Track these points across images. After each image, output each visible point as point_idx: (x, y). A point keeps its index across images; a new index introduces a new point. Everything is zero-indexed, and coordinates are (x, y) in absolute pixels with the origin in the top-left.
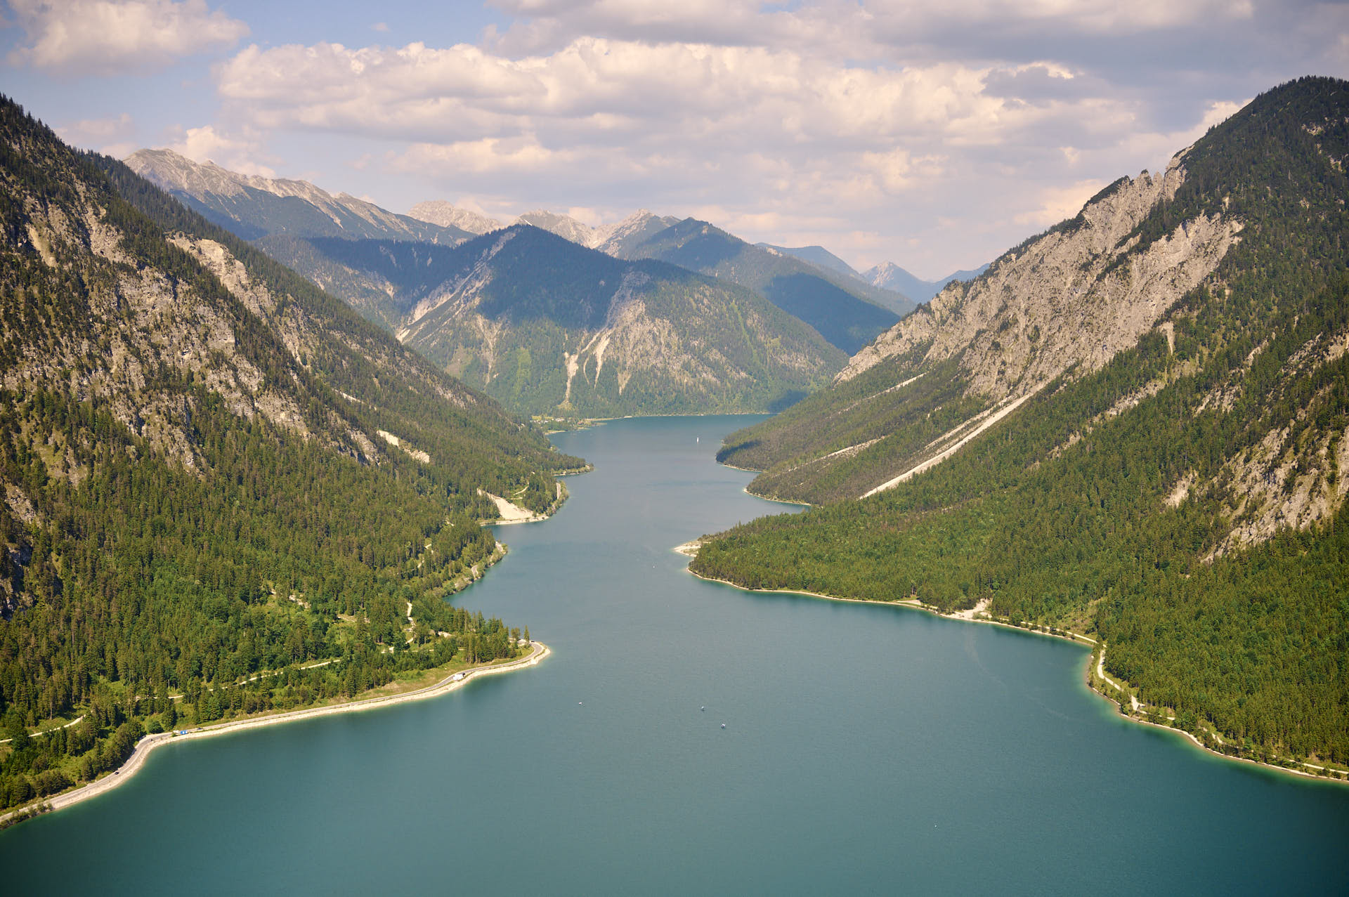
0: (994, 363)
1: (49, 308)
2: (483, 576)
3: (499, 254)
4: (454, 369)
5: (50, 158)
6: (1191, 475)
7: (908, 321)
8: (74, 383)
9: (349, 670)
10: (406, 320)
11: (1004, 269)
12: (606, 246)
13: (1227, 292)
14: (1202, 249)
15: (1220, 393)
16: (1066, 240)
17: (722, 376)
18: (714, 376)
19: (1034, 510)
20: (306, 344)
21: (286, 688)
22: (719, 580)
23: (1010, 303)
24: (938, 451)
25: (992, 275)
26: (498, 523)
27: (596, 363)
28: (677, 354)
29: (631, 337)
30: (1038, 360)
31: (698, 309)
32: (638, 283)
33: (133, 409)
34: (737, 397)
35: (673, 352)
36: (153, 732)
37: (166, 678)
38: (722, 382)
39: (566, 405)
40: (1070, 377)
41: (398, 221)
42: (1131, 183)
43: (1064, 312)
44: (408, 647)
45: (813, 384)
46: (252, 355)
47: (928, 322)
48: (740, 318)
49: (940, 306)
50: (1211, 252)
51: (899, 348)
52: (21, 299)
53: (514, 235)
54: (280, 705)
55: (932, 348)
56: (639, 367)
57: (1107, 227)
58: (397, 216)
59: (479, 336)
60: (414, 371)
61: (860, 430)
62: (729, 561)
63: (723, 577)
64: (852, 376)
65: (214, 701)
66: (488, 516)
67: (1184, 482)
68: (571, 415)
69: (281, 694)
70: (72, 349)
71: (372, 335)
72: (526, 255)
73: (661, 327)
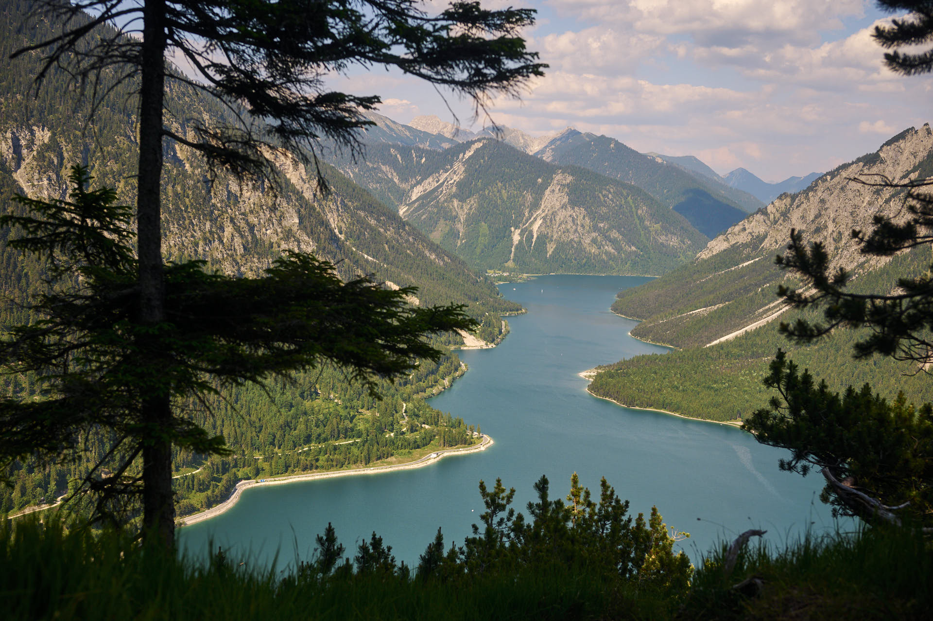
1: (187, 200)
2: (451, 386)
3: (470, 157)
4: (436, 236)
5: (188, 97)
7: (751, 219)
8: (200, 250)
9: (366, 447)
10: (406, 199)
11: (821, 187)
12: (543, 151)
16: (866, 171)
17: (619, 249)
18: (613, 248)
19: (827, 364)
20: (342, 220)
21: (326, 456)
22: (607, 399)
23: (823, 212)
24: (765, 316)
25: (813, 190)
26: (463, 348)
27: (532, 236)
28: (589, 232)
29: (557, 219)
30: (839, 255)
31: (605, 201)
32: (564, 182)
33: (236, 267)
34: (628, 264)
35: (586, 231)
36: (245, 479)
37: (252, 445)
38: (618, 253)
39: (510, 264)
40: (861, 271)
41: (403, 129)
42: (916, 132)
43: (860, 223)
44: (403, 433)
45: (682, 257)
46: (309, 230)
47: (765, 221)
48: (634, 209)
49: (774, 210)
51: (743, 238)
52: (170, 194)
53: (481, 145)
54: (322, 467)
55: (766, 240)
56: (562, 240)
57: (896, 163)
58: (403, 126)
59: (454, 213)
60: (411, 239)
61: (712, 296)
62: (614, 385)
63: (611, 397)
64: (708, 256)
65: (281, 462)
66: (456, 343)
68: (514, 270)
69: (322, 460)
70: (200, 227)
71: (384, 214)
72: (488, 159)
73: (580, 213)
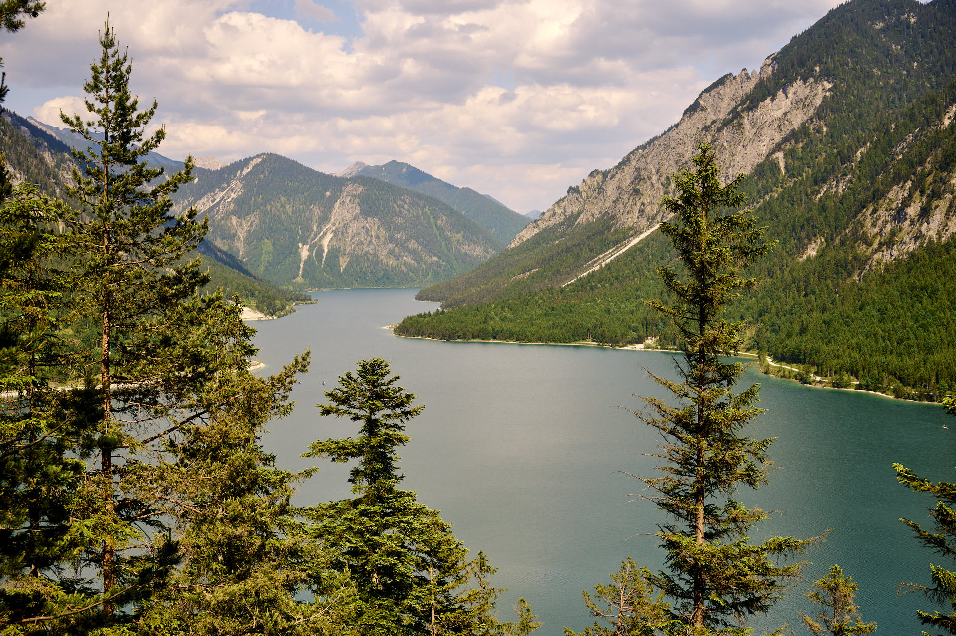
0: (636, 204)
3: (248, 174)
6: (819, 240)
11: (634, 159)
13: (825, 129)
14: (801, 103)
15: (834, 182)
16: (686, 119)
17: (418, 259)
18: (412, 259)
22: (419, 337)
24: (596, 265)
25: (625, 164)
27: (323, 251)
28: (385, 243)
29: (350, 231)
31: (400, 212)
32: (355, 192)
34: (430, 276)
35: (381, 242)
38: (419, 264)
39: (299, 280)
42: (735, 78)
47: (577, 200)
48: (432, 219)
49: (586, 189)
50: (808, 105)
51: (556, 219)
53: (260, 161)
55: (581, 216)
56: (356, 253)
57: (717, 110)
59: (233, 231)
63: (422, 336)
64: (519, 243)
67: (813, 245)
68: (303, 286)
72: (269, 174)
73: (372, 224)
